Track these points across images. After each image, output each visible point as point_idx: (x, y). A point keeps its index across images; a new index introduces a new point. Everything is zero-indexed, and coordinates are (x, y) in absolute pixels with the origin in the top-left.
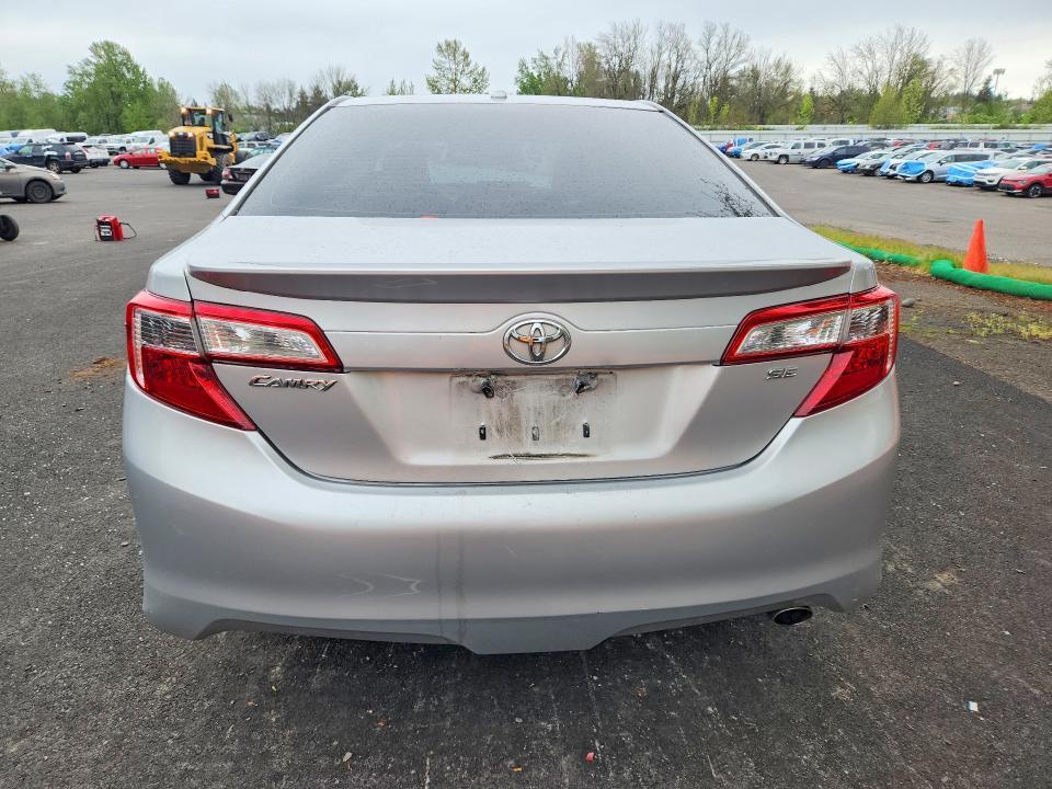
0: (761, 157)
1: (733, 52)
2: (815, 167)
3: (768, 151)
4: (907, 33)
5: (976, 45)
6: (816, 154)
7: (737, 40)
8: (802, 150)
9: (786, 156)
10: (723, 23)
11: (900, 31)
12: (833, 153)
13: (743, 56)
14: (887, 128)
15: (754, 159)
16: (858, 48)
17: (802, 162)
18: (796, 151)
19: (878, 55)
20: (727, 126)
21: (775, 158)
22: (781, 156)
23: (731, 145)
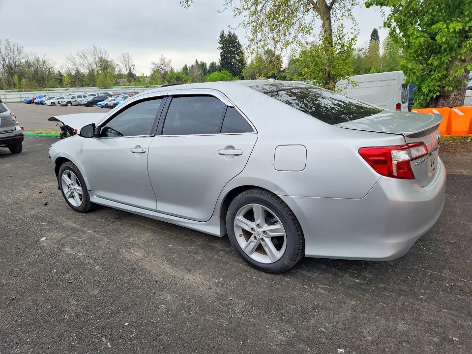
0: (56, 103)
1: (16, 53)
2: (86, 106)
3: (60, 100)
4: (98, 49)
5: (126, 55)
6: (85, 101)
7: (16, 47)
8: (77, 99)
9: (70, 102)
10: (5, 39)
11: (95, 47)
12: (93, 100)
13: (22, 55)
14: (106, 88)
15: (53, 104)
16: (78, 54)
17: (80, 105)
18: (74, 100)
19: (89, 58)
20: (27, 90)
21: (64, 103)
22: (67, 102)
23: (35, 99)
